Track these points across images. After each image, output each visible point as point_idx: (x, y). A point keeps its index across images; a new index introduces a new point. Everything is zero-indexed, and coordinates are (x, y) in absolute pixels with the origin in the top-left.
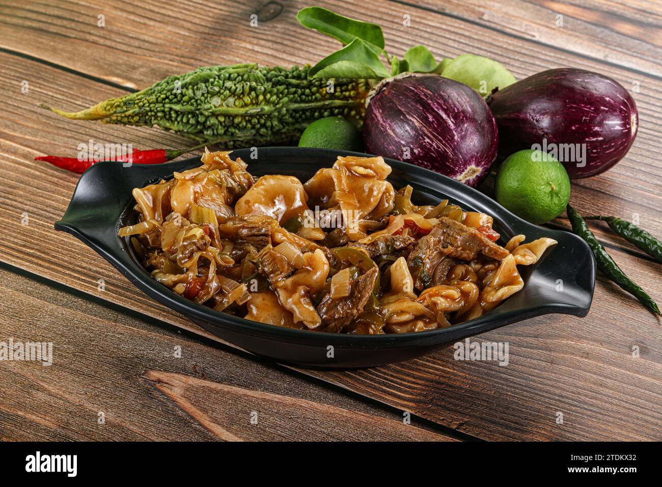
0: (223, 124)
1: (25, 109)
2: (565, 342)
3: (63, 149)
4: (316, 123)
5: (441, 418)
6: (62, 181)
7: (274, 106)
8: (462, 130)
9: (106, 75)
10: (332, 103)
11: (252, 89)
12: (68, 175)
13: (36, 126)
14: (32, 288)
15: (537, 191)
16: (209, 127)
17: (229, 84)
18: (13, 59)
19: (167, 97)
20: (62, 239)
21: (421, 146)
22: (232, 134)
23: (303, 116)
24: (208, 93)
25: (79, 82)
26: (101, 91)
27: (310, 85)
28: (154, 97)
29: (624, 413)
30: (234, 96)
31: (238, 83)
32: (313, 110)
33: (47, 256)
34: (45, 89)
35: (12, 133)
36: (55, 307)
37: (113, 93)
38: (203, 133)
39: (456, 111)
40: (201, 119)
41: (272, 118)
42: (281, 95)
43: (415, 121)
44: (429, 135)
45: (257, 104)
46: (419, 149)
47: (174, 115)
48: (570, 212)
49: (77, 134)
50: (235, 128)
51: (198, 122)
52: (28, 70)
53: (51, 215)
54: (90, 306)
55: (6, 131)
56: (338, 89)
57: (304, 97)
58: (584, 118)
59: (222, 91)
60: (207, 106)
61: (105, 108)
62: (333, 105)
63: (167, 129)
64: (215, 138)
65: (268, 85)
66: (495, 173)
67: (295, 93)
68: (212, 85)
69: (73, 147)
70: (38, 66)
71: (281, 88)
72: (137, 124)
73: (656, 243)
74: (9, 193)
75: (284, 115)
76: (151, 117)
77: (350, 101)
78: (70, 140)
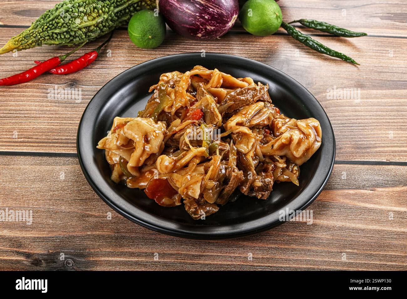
0: (84, 32)
6: (6, 93)
7: (108, 14)
11: (95, 8)
14: (38, 160)
15: (272, 19)
16: (77, 37)
17: (81, 9)
19: (48, 27)
20: (33, 126)
21: (209, 14)
22: (89, 36)
23: (121, 14)
24: (72, 17)
28: (41, 29)
29: (376, 122)
30: (86, 15)
31: (85, 7)
32: (125, 9)
33: (32, 140)
36: (60, 167)
38: (73, 40)
40: (73, 34)
41: (108, 21)
42: (108, 7)
43: (201, 1)
44: (211, 6)
45: (100, 15)
46: (208, 16)
47: (55, 36)
50: (90, 32)
51: (71, 36)
53: (16, 115)
60: (74, 26)
61: (15, 44)
63: (51, 44)
65: (102, 3)
68: (72, 13)
72: (34, 47)
75: (113, 18)
76: (41, 41)
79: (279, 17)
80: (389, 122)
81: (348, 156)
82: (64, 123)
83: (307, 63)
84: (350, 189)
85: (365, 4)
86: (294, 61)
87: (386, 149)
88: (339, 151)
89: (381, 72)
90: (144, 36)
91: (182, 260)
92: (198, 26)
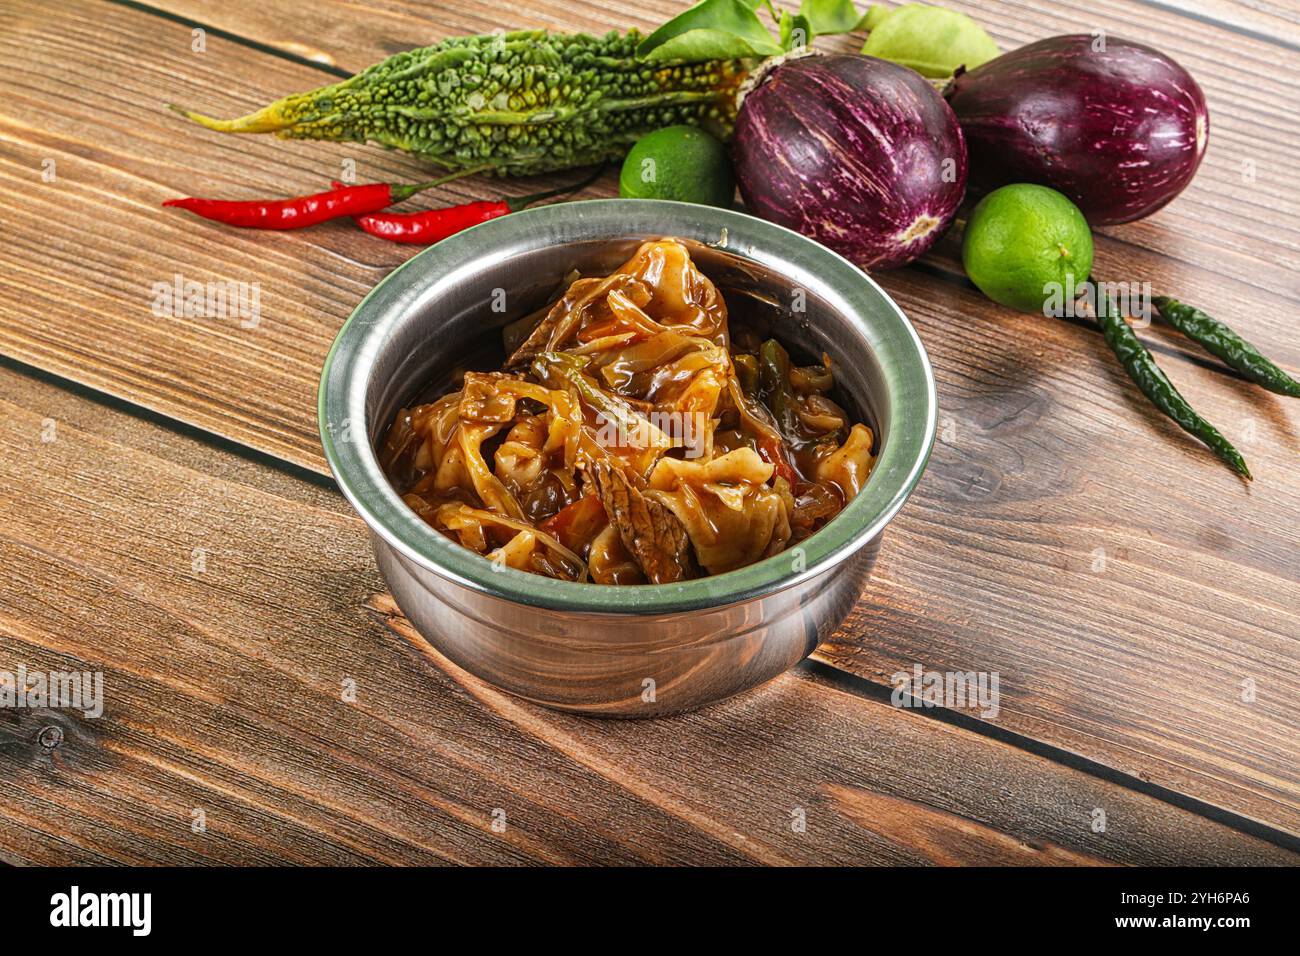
0: (489, 139)
1: (140, 107)
2: (1086, 529)
3: (210, 182)
5: (879, 671)
6: (210, 243)
7: (577, 107)
8: (905, 155)
9: (280, 39)
10: (678, 97)
11: (538, 78)
12: (221, 231)
13: (160, 139)
14: (166, 443)
15: (1037, 260)
16: (464, 145)
17: (498, 70)
18: (115, 11)
19: (391, 94)
20: (215, 351)
21: (836, 185)
22: (506, 156)
23: (628, 122)
24: (462, 85)
25: (233, 53)
26: (272, 70)
27: (638, 68)
28: (369, 94)
29: (1189, 659)
30: (507, 92)
31: (514, 67)
32: (644, 111)
33: (189, 385)
34: (174, 69)
35: (120, 153)
36: (208, 478)
37: (294, 73)
38: (454, 154)
39: (895, 122)
40: (451, 132)
41: (573, 128)
42: (588, 87)
43: (824, 140)
44: (849, 164)
45: (548, 104)
46: (832, 190)
47: (403, 125)
49: (233, 152)
50: (510, 144)
51: (445, 138)
52: (143, 32)
54: (269, 476)
55: (109, 149)
56: (688, 73)
57: (628, 88)
58: (1116, 129)
59: (486, 83)
60: (461, 110)
61: (283, 114)
62: (679, 101)
63: (391, 148)
64: (476, 163)
65: (566, 70)
67: (613, 81)
68: (468, 72)
69: (228, 177)
70: (160, 24)
71: (589, 74)
72: (339, 139)
73: (1239, 346)
75: (594, 122)
76: (362, 127)
77: (709, 93)
78: (221, 164)
79: (1071, 263)
80: (1228, 674)
81: (1033, 722)
82: (303, 369)
83: (1099, 426)
84: (972, 819)
86: (1066, 407)
87: (1163, 743)
88: (1015, 700)
91: (351, 838)
92: (799, 215)
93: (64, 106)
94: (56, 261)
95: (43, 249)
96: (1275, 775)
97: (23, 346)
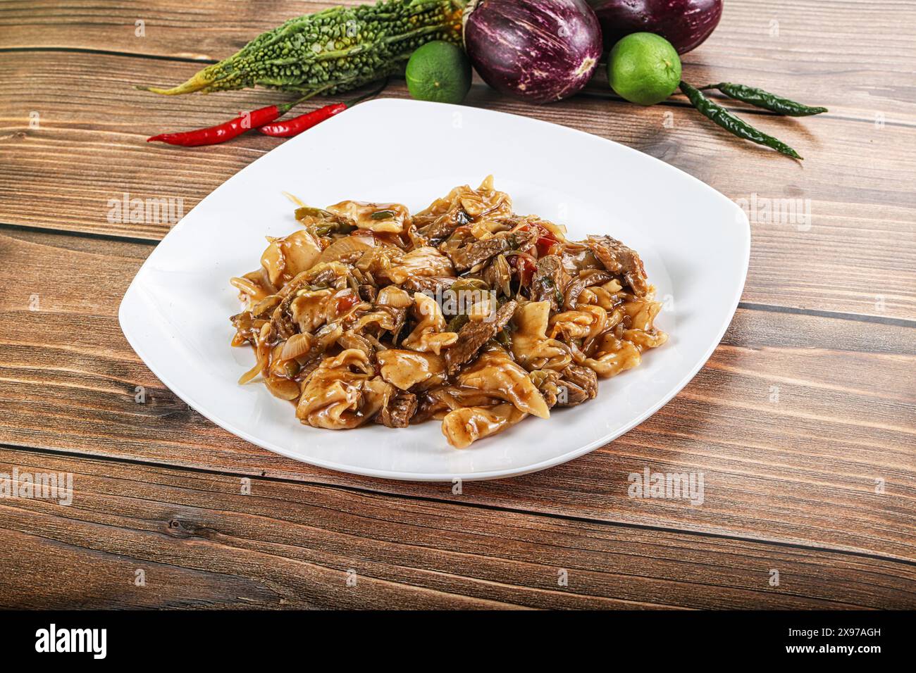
0: (327, 69)
1: (108, 99)
3: (165, 128)
4: (421, 49)
6: (179, 157)
7: (373, 43)
8: (571, 26)
9: (174, 53)
10: (424, 30)
11: (349, 29)
12: (184, 150)
13: (128, 113)
15: (656, 70)
16: (314, 75)
17: (325, 29)
19: (266, 54)
21: (538, 48)
22: (337, 78)
23: (400, 48)
24: (307, 41)
25: (150, 64)
26: (176, 68)
27: (399, 17)
28: (253, 57)
30: (333, 40)
31: (333, 26)
32: (408, 40)
34: (119, 78)
35: (107, 123)
38: (308, 83)
39: (562, 8)
40: (306, 68)
41: (372, 55)
42: (376, 31)
43: (525, 25)
44: (543, 35)
45: (356, 43)
46: (536, 51)
47: (276, 70)
48: (683, 87)
49: (172, 112)
50: (338, 71)
51: (302, 73)
55: (100, 123)
56: (426, 16)
57: (396, 29)
59: (320, 37)
60: (309, 54)
61: (205, 77)
62: (425, 32)
63: (269, 86)
64: (320, 86)
65: (363, 23)
66: (605, 65)
67: (388, 26)
68: (309, 33)
69: (174, 124)
71: (376, 23)
72: (239, 87)
74: (132, 178)
75: (383, 50)
76: (252, 76)
77: (441, 25)
78: (168, 118)
79: (672, 69)
80: (826, 251)
83: (711, 151)
85: (850, 69)
87: (805, 290)
89: (840, 174)
90: (427, 82)
92: (519, 70)
93: (63, 107)
94: (94, 182)
95: (84, 178)
96: (869, 292)
97: (93, 226)
